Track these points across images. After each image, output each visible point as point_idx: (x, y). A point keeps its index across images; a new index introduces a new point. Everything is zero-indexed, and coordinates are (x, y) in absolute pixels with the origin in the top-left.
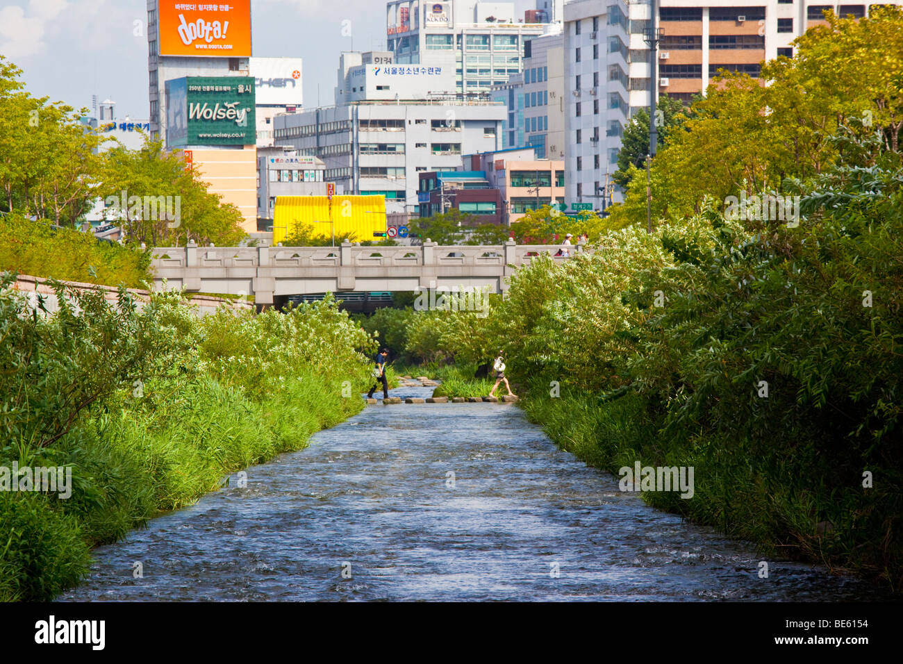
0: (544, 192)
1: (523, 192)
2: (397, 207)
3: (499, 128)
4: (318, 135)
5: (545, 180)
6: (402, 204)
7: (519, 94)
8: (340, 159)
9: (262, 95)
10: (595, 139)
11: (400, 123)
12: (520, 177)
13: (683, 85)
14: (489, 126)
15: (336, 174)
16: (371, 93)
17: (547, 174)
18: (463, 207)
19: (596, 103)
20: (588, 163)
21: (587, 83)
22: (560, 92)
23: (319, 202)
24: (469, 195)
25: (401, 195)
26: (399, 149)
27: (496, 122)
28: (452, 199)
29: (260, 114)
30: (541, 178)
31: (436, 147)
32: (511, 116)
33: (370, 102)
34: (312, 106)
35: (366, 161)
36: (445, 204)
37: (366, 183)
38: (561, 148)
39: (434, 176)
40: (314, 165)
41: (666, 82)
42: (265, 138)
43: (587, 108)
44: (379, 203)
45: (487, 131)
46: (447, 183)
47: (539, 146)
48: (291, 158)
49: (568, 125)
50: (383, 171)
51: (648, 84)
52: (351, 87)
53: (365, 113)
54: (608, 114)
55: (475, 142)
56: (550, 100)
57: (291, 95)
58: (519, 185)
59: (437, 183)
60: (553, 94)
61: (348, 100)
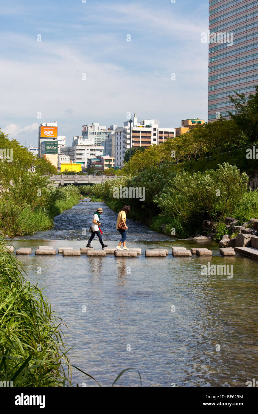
0: (111, 163)
1: (107, 163)
2: (83, 165)
3: (103, 151)
4: (69, 151)
5: (111, 161)
6: (84, 165)
7: (107, 143)
8: (73, 156)
9: (59, 143)
10: (120, 154)
11: (84, 150)
12: (106, 160)
13: (136, 145)
14: (101, 151)
15: (72, 159)
16: (79, 144)
17: (112, 160)
18: (96, 166)
19: (121, 147)
20: (119, 158)
21: (119, 144)
22: (114, 145)
23: (69, 165)
24: (97, 163)
25: (84, 163)
26: (84, 154)
27: (102, 150)
28: (94, 164)
29: (59, 146)
30: (110, 161)
31: (91, 154)
32: (105, 148)
33: (79, 146)
34: (68, 146)
35: (78, 157)
36: (92, 165)
37: (78, 161)
38: (114, 155)
39: (90, 160)
40: (68, 157)
41: (133, 144)
42: (59, 151)
43: (119, 148)
44: (80, 165)
45: (100, 152)
46: (93, 161)
47: (110, 155)
48: (63, 156)
49: (115, 151)
50: (81, 159)
51: (130, 144)
52: (75, 143)
53: (78, 148)
54: (123, 149)
55: (98, 154)
56: (112, 146)
57: (63, 143)
58: (106, 162)
59: (91, 161)
60: (113, 145)
61: (75, 145)
